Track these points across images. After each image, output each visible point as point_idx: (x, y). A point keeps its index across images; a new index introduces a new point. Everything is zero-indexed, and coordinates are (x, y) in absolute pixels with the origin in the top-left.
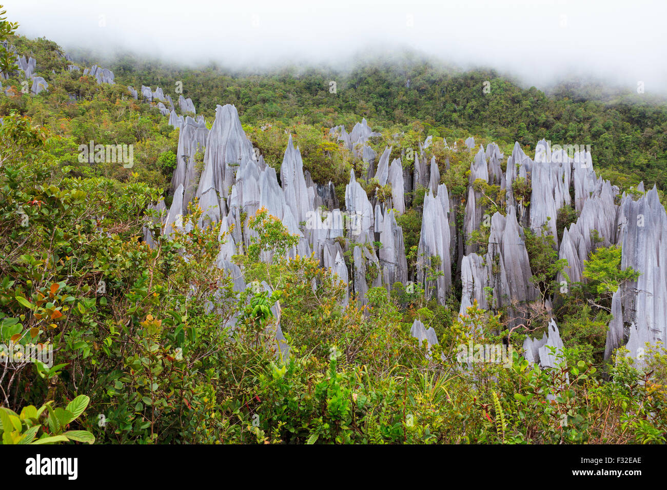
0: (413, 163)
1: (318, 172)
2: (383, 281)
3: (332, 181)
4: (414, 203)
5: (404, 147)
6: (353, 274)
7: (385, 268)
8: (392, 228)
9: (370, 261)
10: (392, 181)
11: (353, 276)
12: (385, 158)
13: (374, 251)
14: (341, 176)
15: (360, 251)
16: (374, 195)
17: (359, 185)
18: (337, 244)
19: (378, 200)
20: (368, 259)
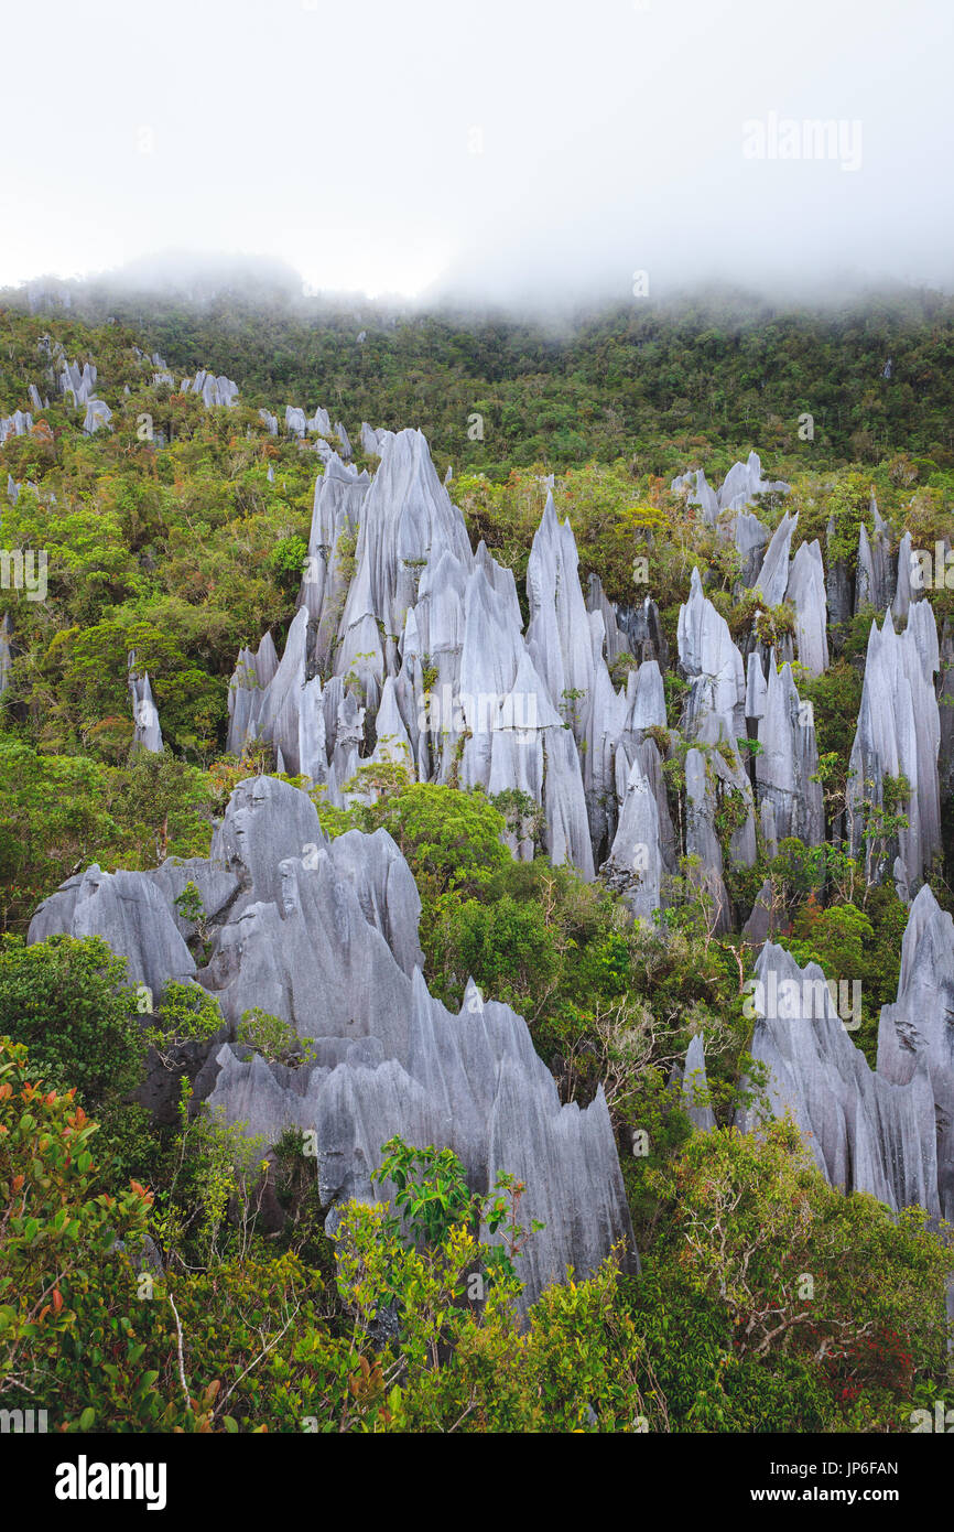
0: (855, 552)
1: (619, 577)
2: (759, 832)
3: (653, 597)
4: (848, 648)
5: (831, 514)
6: (684, 814)
7: (766, 804)
8: (787, 709)
9: (727, 786)
10: (797, 597)
11: (684, 820)
12: (782, 539)
13: (739, 761)
14: (675, 585)
15: (701, 759)
16: (751, 629)
17: (709, 606)
18: (650, 743)
19: (759, 640)
20: (723, 781)
